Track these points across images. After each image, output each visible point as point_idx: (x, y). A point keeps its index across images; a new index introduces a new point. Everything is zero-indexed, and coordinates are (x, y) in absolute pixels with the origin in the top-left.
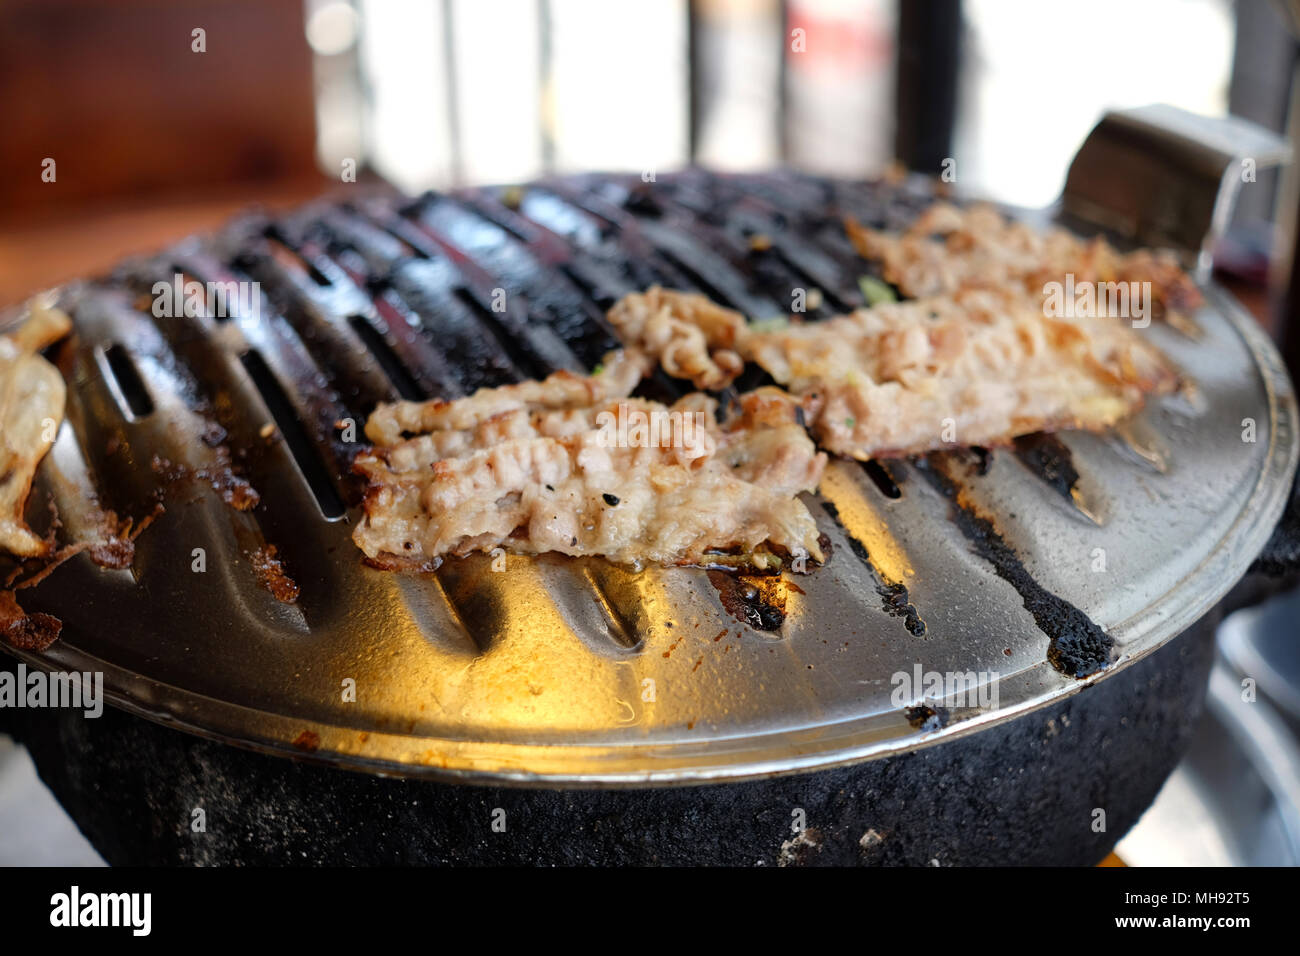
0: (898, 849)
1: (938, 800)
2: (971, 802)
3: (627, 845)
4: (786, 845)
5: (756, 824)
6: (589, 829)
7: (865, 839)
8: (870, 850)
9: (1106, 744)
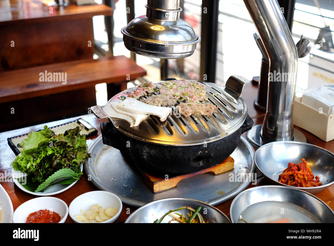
0: (209, 153)
1: (212, 148)
2: (215, 149)
3: (185, 153)
4: (199, 153)
5: (196, 151)
6: (182, 151)
7: (206, 152)
8: (206, 153)
9: (228, 144)
